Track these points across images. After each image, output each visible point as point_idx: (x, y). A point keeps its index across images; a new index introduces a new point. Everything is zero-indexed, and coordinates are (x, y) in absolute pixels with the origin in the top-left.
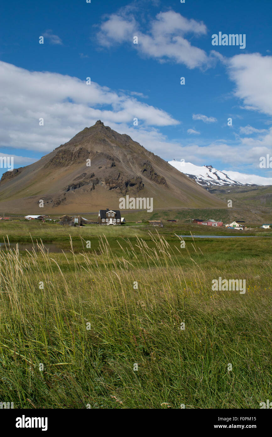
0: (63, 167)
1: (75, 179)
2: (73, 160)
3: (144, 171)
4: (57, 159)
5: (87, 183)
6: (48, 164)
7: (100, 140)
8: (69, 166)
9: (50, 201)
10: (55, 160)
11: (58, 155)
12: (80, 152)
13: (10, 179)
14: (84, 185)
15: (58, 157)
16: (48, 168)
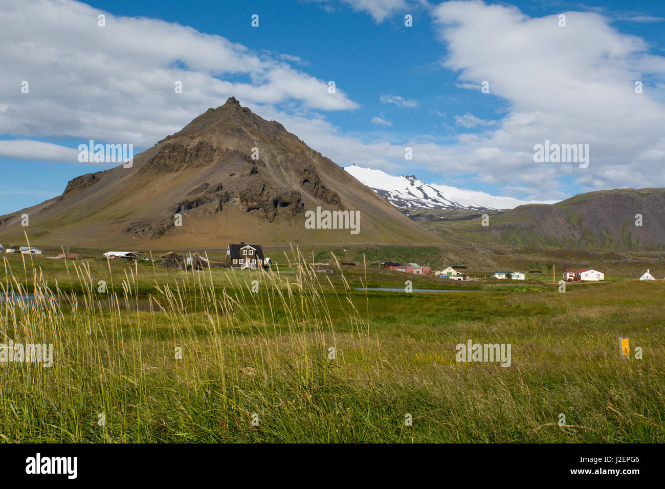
0: (170, 172)
1: (190, 193)
2: (188, 162)
3: (304, 182)
4: (160, 160)
5: (210, 199)
6: (146, 167)
7: (233, 129)
8: (180, 172)
9: (147, 228)
10: (157, 160)
11: (162, 153)
12: (199, 148)
13: (80, 190)
14: (204, 203)
15: (162, 156)
16: (145, 174)
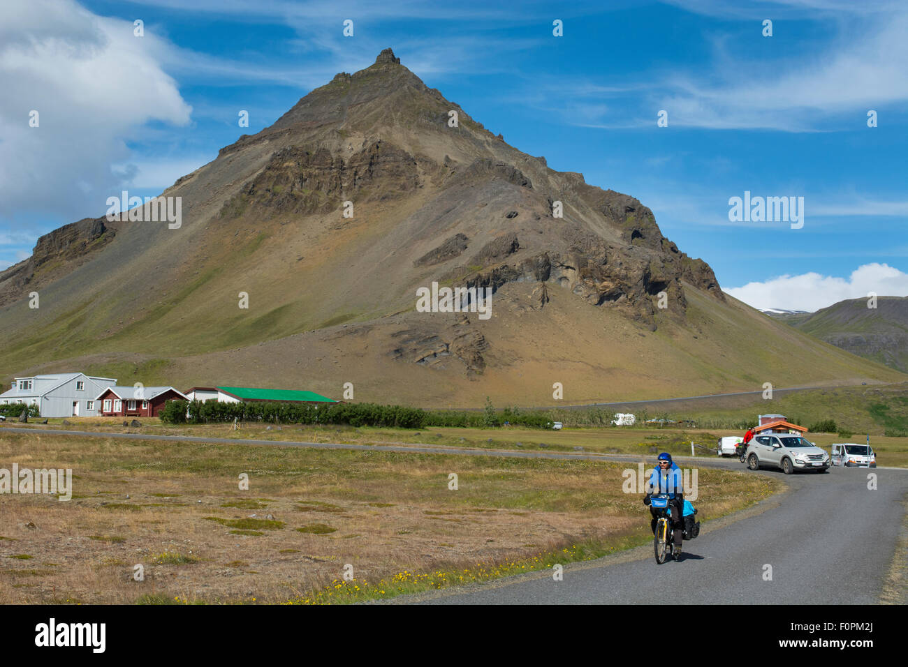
0: (309, 213)
1: (423, 260)
4: (275, 184)
5: (514, 272)
6: (238, 203)
9: (438, 349)
10: (264, 186)
12: (374, 158)
13: (71, 258)
14: (504, 281)
15: (279, 177)
16: (242, 218)
